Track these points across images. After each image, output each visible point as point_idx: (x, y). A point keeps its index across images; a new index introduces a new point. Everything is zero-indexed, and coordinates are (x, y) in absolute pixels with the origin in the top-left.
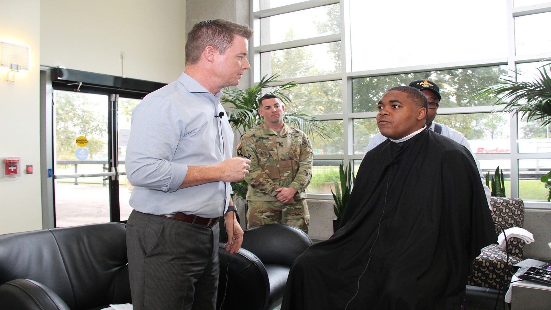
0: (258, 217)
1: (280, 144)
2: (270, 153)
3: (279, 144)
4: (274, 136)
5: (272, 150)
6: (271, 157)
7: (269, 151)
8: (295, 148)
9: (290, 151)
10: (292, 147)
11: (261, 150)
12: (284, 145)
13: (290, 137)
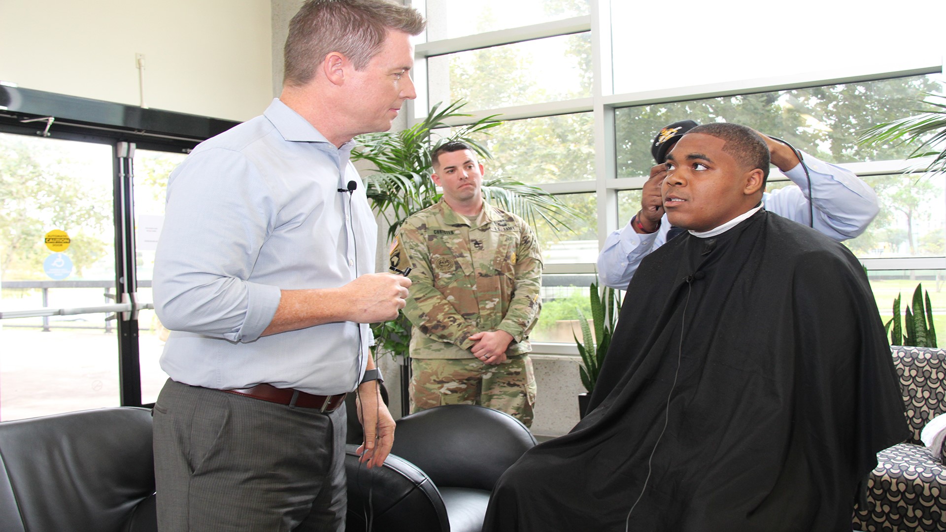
1: (477, 243)
2: (457, 263)
3: (475, 244)
4: (464, 228)
5: (461, 256)
6: (459, 269)
7: (456, 258)
8: (506, 251)
9: (498, 257)
10: (501, 249)
11: (439, 256)
12: (484, 245)
13: (495, 229)
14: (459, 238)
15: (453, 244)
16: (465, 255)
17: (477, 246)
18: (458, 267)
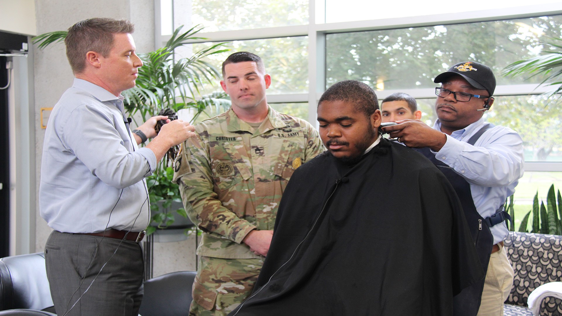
0: (210, 290)
1: (257, 149)
2: (235, 168)
3: (256, 150)
4: (246, 135)
5: (241, 161)
6: (238, 175)
7: (235, 163)
8: (287, 157)
9: (279, 163)
10: (283, 155)
11: (219, 161)
12: (265, 151)
13: (279, 135)
14: (240, 144)
15: (233, 150)
16: (244, 160)
17: (258, 152)
18: (237, 172)
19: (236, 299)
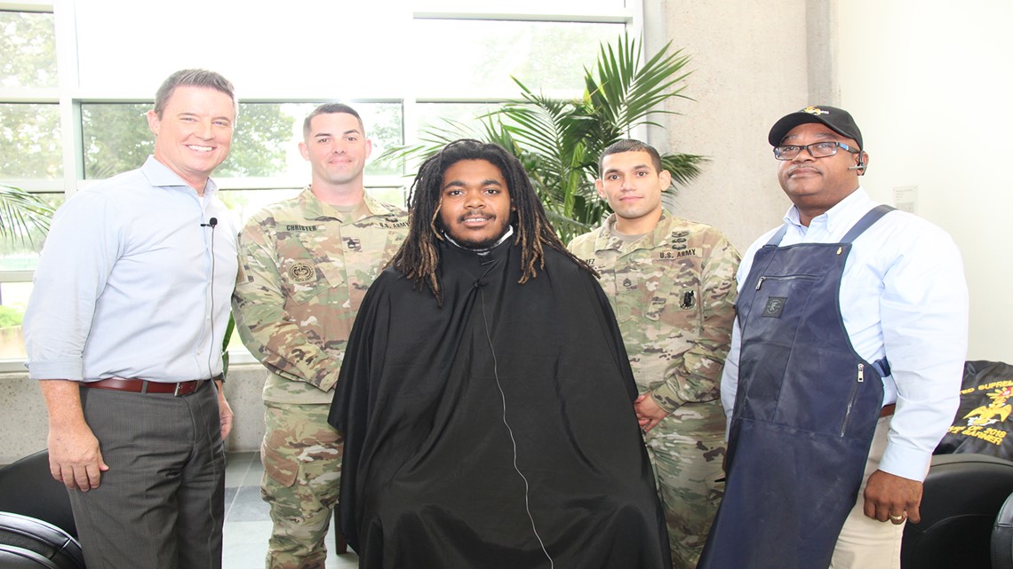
0: (288, 458)
1: (351, 242)
2: (318, 270)
3: (349, 244)
4: (332, 221)
5: (325, 259)
6: (322, 280)
7: (317, 263)
9: (384, 262)
10: (389, 251)
11: (292, 260)
12: (362, 245)
13: (381, 224)
14: (324, 236)
15: (315, 243)
16: (331, 259)
17: (351, 246)
18: (320, 276)
19: (327, 468)
